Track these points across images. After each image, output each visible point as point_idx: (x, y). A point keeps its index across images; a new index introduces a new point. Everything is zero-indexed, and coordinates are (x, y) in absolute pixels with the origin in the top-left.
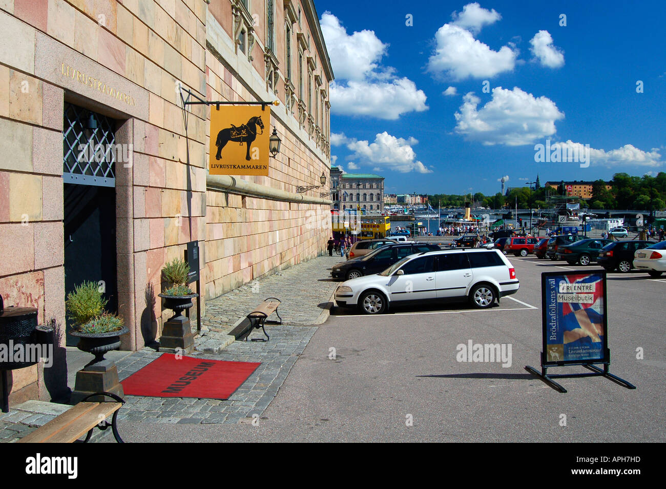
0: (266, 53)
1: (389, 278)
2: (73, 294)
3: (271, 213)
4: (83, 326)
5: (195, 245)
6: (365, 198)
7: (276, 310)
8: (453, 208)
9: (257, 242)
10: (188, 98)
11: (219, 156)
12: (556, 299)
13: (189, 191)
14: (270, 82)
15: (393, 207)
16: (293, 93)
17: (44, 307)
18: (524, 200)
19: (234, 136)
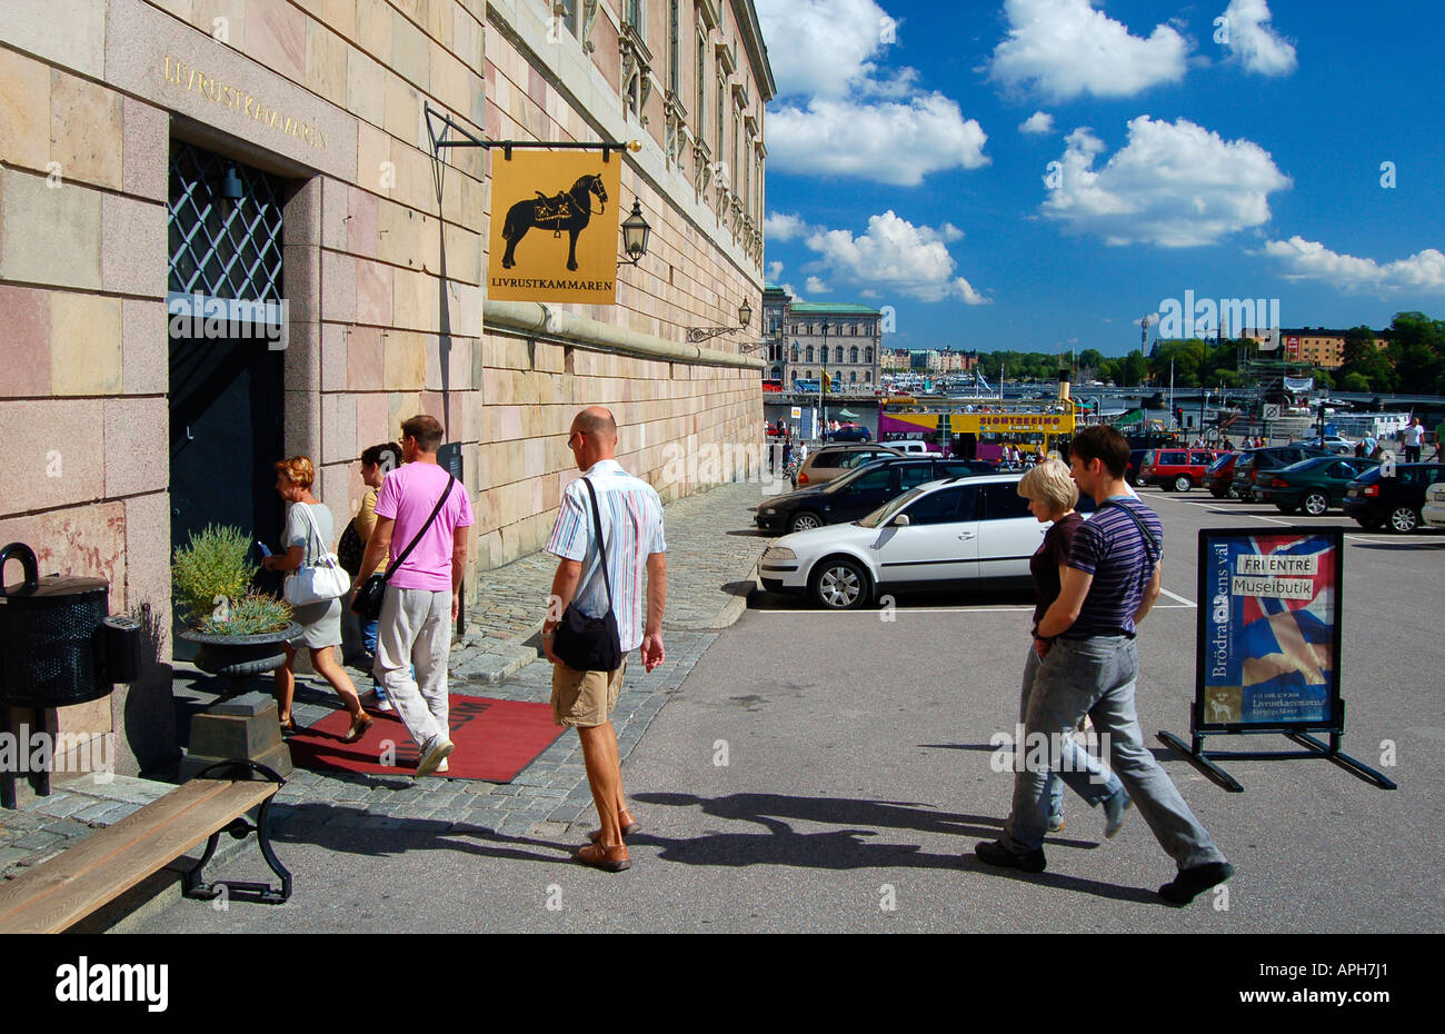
0: (622, 35)
1: (877, 532)
2: (185, 552)
3: (628, 386)
4: (205, 619)
5: (455, 452)
6: (841, 356)
8: (1032, 382)
10: (445, 132)
11: (508, 261)
12: (1229, 587)
13: (445, 335)
14: (632, 100)
15: (900, 376)
16: (682, 124)
17: (125, 579)
18: (1191, 367)
19: (542, 217)
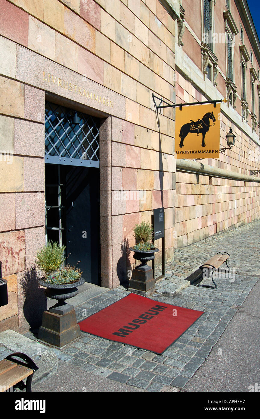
0: (227, 81)
3: (230, 189)
5: (161, 211)
7: (226, 262)
9: (220, 208)
10: (161, 104)
11: (181, 145)
13: (161, 171)
14: (230, 100)
16: (247, 108)
17: (25, 258)
19: (193, 129)
